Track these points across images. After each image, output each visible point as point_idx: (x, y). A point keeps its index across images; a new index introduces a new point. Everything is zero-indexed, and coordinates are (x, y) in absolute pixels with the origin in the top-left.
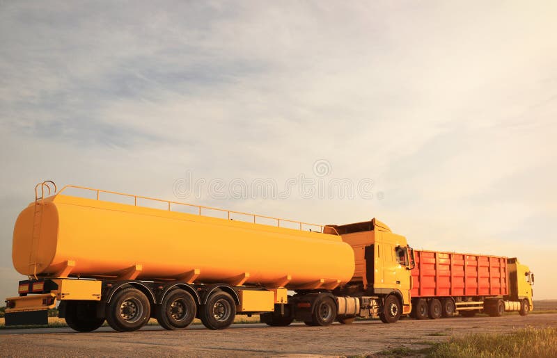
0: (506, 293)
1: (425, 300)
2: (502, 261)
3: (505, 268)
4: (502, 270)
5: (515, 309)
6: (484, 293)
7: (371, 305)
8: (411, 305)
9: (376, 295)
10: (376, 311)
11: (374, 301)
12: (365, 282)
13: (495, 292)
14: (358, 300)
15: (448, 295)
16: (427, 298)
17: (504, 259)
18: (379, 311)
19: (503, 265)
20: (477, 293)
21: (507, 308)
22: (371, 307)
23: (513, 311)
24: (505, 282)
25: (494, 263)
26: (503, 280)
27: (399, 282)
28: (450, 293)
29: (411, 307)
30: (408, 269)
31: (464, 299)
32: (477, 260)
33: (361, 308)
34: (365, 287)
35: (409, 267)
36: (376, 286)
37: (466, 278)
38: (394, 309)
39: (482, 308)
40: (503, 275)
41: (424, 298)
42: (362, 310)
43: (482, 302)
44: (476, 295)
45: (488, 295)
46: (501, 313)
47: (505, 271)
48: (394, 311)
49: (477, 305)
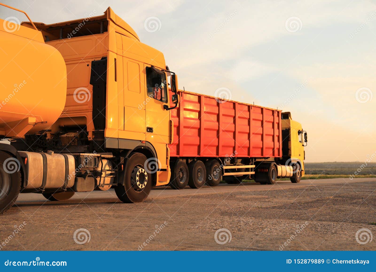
0: (279, 155)
1: (185, 161)
2: (276, 114)
3: (278, 124)
4: (276, 126)
5: (288, 175)
6: (256, 153)
7: (99, 169)
8: (169, 169)
9: (109, 150)
10: (108, 180)
11: (105, 162)
12: (90, 127)
13: (268, 154)
14: (71, 159)
15: (215, 156)
16: (187, 158)
17: (278, 112)
18: (114, 180)
19: (276, 120)
20: (249, 154)
21: (279, 174)
22: (99, 174)
23: (285, 177)
24: (279, 141)
25: (268, 117)
26: (276, 138)
27: (150, 130)
28: (217, 153)
29: (170, 173)
30: (166, 108)
31: (233, 161)
32: (249, 110)
33: (79, 175)
34: (90, 136)
35: (169, 105)
36: (108, 134)
37: (237, 134)
38: (142, 176)
39: (253, 173)
40: (276, 133)
41: (183, 158)
42: (79, 179)
43: (253, 166)
44: (247, 156)
45: (260, 156)
46: (273, 180)
47: (278, 128)
48: (142, 181)
49: (247, 170)
